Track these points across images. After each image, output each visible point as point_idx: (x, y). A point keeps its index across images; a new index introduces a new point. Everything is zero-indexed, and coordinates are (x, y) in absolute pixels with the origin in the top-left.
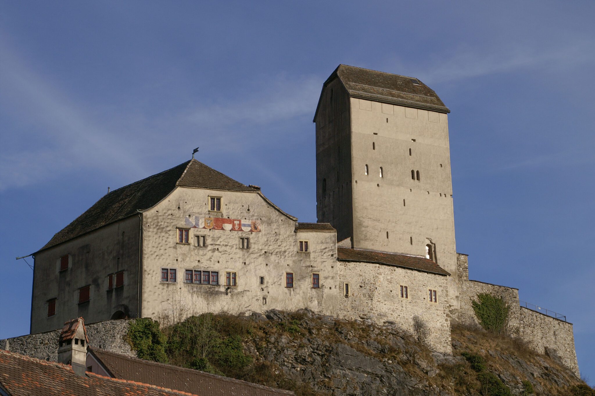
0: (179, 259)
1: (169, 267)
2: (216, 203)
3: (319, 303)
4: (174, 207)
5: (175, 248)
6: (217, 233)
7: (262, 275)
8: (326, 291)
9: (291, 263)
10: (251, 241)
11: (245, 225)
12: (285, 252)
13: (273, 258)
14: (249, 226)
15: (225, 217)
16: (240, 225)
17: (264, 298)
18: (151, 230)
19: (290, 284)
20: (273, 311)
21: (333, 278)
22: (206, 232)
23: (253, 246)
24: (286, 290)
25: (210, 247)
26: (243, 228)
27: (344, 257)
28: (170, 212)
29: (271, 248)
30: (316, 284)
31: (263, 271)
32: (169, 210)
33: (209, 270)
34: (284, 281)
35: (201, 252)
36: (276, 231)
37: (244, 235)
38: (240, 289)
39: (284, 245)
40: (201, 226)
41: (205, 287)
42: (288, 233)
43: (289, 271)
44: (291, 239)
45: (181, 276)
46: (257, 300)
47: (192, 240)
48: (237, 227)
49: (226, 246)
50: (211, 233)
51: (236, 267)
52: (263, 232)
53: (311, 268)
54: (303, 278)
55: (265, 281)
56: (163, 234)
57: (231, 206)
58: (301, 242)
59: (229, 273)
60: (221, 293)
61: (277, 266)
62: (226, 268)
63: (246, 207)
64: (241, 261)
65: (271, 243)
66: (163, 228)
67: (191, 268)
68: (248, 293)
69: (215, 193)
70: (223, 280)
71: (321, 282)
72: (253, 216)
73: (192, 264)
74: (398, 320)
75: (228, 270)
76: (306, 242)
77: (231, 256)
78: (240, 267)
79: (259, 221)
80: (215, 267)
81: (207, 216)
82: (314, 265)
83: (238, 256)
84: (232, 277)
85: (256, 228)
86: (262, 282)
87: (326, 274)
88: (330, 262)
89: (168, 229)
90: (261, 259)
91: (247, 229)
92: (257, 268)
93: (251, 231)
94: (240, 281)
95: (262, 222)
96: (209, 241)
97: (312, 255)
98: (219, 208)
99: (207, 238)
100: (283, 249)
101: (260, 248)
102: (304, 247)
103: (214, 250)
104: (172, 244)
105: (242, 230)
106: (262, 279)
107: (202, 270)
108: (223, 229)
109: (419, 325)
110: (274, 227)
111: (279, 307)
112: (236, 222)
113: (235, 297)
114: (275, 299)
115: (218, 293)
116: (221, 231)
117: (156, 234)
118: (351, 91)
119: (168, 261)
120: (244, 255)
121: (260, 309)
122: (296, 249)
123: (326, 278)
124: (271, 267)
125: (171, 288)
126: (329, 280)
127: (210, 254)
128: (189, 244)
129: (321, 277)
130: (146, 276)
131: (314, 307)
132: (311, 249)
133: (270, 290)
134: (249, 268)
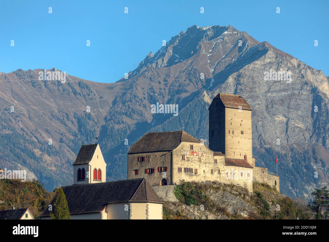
0: (182, 165)
1: (180, 167)
2: (192, 147)
3: (220, 179)
4: (181, 148)
5: (181, 161)
6: (192, 156)
7: (204, 170)
8: (222, 175)
9: (212, 166)
10: (201, 159)
11: (199, 154)
12: (211, 162)
13: (207, 164)
14: (201, 154)
15: (194, 151)
16: (198, 154)
17: (205, 177)
18: (175, 156)
19: (212, 173)
20: (207, 181)
21: (224, 171)
22: (189, 156)
23: (202, 160)
24: (211, 174)
25: (190, 161)
26: (199, 155)
27: (227, 165)
28: (180, 150)
29: (207, 161)
30: (219, 173)
31: (204, 169)
32: (180, 149)
33: (190, 168)
34: (210, 172)
35: (188, 162)
36: (208, 156)
37: (200, 157)
38: (198, 174)
39: (210, 160)
40: (188, 154)
41: (189, 173)
42: (211, 157)
43: (212, 168)
44: (212, 158)
45: (183, 170)
46: (203, 177)
47: (186, 159)
48: (197, 154)
49: (195, 160)
50: (191, 157)
51: (197, 167)
52: (205, 156)
53: (217, 168)
54: (216, 171)
55: (205, 171)
56: (178, 157)
57: (196, 148)
58: (215, 160)
59: (195, 169)
60: (194, 175)
61: (209, 167)
62: (195, 167)
63: (200, 148)
64: (199, 165)
65: (207, 160)
66: (178, 155)
67: (185, 167)
68: (200, 175)
69: (192, 144)
70: (194, 171)
71: (220, 172)
72: (202, 151)
73: (186, 166)
74: (240, 183)
75: (195, 168)
76: (216, 160)
77: (196, 164)
78: (198, 167)
79: (204, 153)
80: (192, 167)
81: (189, 151)
82: (219, 167)
83: (198, 163)
84: (196, 170)
85: (202, 155)
86: (204, 172)
87: (222, 170)
88: (223, 166)
89: (179, 155)
90: (204, 165)
91: (200, 155)
92: (203, 167)
93: (201, 156)
94: (198, 172)
95: (205, 153)
96: (190, 159)
97: (218, 164)
98: (193, 149)
99: (189, 158)
100: (210, 162)
101: (204, 161)
102: (216, 161)
103: (191, 162)
104: (180, 160)
105: (199, 156)
106: (204, 171)
107: (188, 168)
108: (194, 155)
109: (245, 185)
110: (208, 155)
111: (209, 180)
112: (197, 153)
113: (197, 177)
114: (208, 177)
115: (193, 175)
116: (193, 156)
117: (176, 157)
118: (226, 106)
119: (180, 165)
120: (199, 163)
121: (204, 180)
122: (214, 162)
123: (222, 171)
124: (207, 167)
125: (181, 173)
126: (223, 172)
127: (190, 163)
128: (185, 160)
129: (220, 171)
130: (174, 170)
131: (218, 180)
132: (218, 161)
133: (206, 174)
134: (201, 167)
